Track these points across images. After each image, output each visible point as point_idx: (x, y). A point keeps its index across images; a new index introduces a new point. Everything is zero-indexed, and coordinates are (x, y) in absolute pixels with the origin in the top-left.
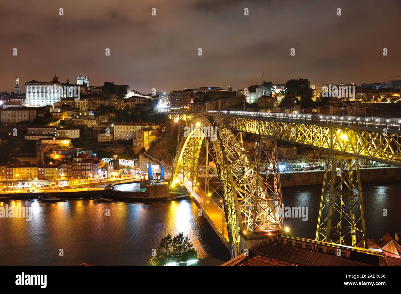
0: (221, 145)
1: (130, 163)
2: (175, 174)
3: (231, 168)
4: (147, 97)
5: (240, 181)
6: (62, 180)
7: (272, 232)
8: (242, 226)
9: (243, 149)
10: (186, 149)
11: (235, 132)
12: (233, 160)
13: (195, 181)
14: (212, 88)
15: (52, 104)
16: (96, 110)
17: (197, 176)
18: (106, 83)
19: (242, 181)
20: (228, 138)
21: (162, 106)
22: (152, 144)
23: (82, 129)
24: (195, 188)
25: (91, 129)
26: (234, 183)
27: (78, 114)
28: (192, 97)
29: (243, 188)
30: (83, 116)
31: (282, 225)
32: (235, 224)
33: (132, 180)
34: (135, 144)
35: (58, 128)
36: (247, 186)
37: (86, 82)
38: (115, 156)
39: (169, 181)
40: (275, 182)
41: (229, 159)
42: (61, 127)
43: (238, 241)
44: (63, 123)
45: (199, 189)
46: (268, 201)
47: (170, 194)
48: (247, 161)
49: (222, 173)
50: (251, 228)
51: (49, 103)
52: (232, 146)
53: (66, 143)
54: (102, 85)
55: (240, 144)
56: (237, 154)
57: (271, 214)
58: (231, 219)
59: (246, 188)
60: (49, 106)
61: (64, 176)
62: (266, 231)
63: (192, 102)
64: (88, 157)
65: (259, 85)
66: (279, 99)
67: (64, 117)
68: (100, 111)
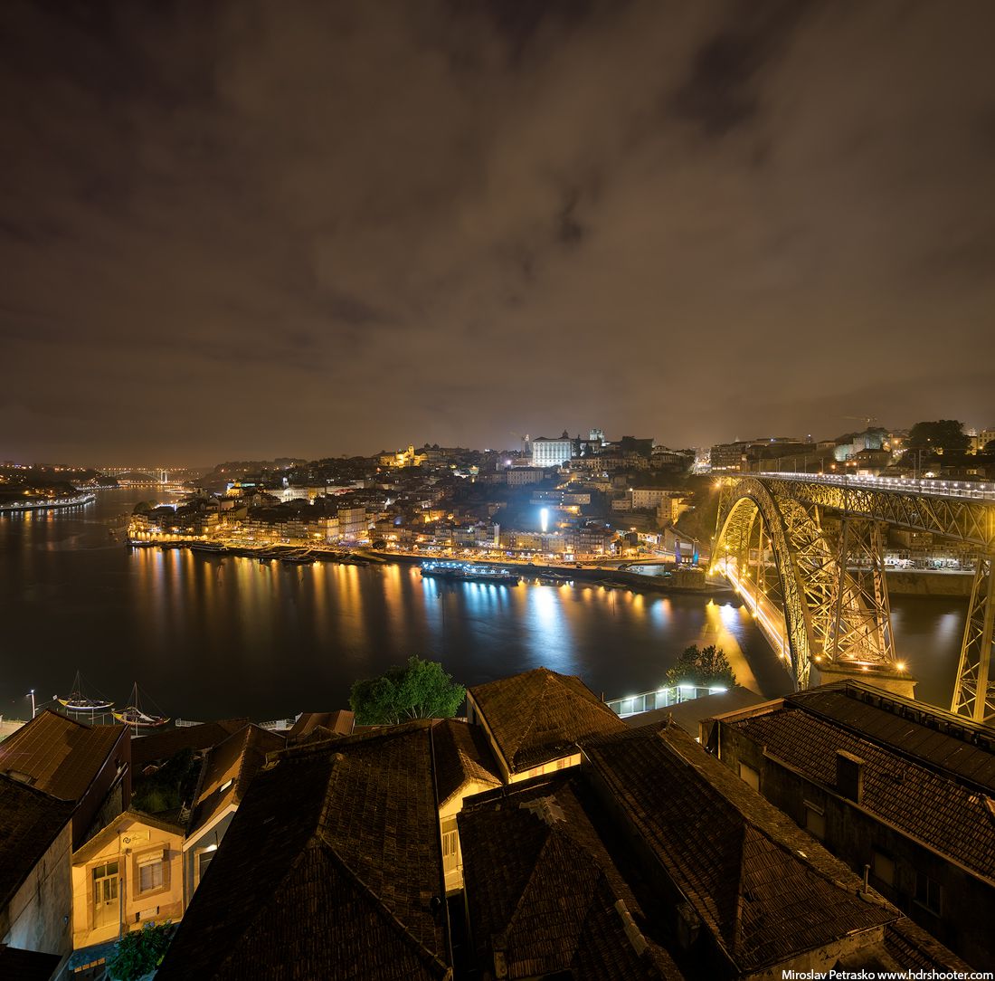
0: (782, 522)
1: (652, 539)
2: (714, 559)
3: (797, 558)
4: (677, 454)
5: (814, 579)
6: (568, 554)
7: (870, 667)
8: (815, 649)
9: (820, 530)
10: (730, 525)
11: (807, 505)
12: (803, 546)
13: (744, 570)
14: (776, 439)
15: (560, 463)
16: (611, 471)
17: (747, 564)
18: (624, 437)
19: (817, 579)
20: (794, 513)
21: (700, 465)
22: (683, 515)
23: (594, 494)
24: (743, 580)
25: (604, 494)
26: (802, 581)
27: (590, 476)
28: (744, 452)
29: (819, 589)
30: (595, 478)
31: (890, 658)
32: (802, 642)
33: (654, 561)
34: (659, 515)
35: (566, 492)
36: (827, 588)
37: (601, 436)
38: (633, 529)
39: (705, 567)
40: (877, 587)
41: (794, 544)
42: (570, 491)
43: (807, 669)
44: (571, 486)
45: (749, 581)
46: (862, 615)
47: (707, 585)
48: (826, 548)
49: (783, 564)
50: (830, 654)
51: (557, 463)
52: (800, 524)
53: (574, 509)
54: (620, 440)
55: (815, 522)
56: (809, 537)
57: (870, 636)
58: (795, 633)
59: (824, 591)
60: (557, 467)
61: (570, 549)
62: (859, 663)
63: (744, 459)
64: (599, 528)
65: (859, 432)
66: (897, 454)
67: (572, 479)
68: (616, 472)
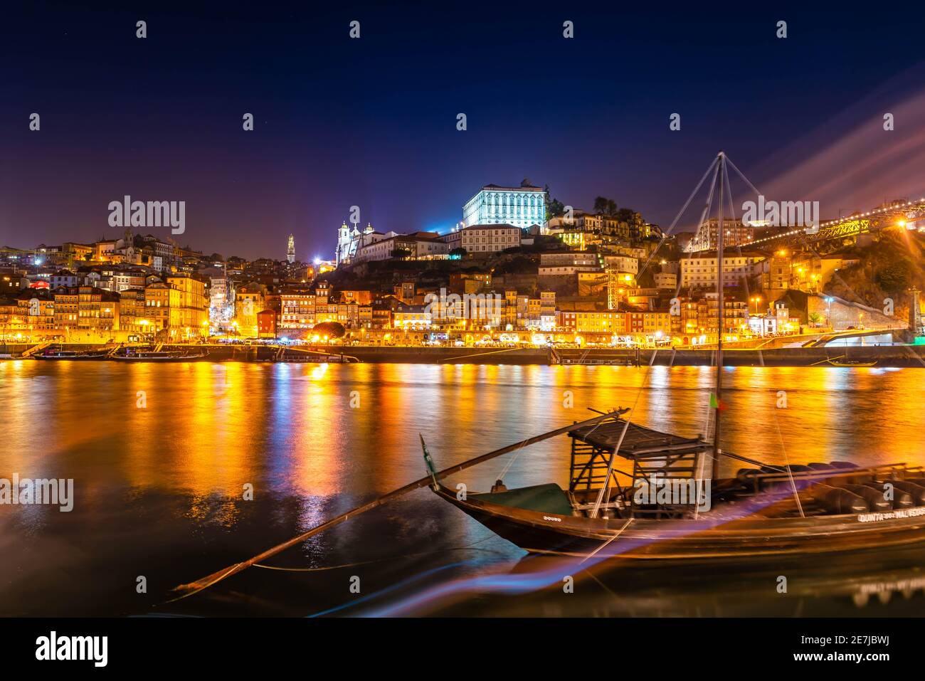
51: (525, 224)
60: (537, 227)
61: (691, 328)
